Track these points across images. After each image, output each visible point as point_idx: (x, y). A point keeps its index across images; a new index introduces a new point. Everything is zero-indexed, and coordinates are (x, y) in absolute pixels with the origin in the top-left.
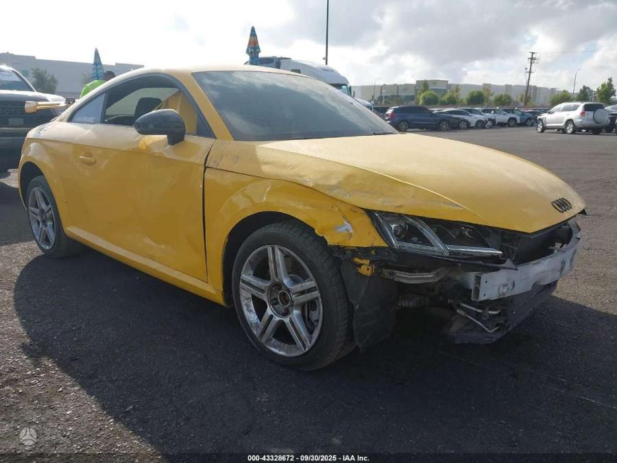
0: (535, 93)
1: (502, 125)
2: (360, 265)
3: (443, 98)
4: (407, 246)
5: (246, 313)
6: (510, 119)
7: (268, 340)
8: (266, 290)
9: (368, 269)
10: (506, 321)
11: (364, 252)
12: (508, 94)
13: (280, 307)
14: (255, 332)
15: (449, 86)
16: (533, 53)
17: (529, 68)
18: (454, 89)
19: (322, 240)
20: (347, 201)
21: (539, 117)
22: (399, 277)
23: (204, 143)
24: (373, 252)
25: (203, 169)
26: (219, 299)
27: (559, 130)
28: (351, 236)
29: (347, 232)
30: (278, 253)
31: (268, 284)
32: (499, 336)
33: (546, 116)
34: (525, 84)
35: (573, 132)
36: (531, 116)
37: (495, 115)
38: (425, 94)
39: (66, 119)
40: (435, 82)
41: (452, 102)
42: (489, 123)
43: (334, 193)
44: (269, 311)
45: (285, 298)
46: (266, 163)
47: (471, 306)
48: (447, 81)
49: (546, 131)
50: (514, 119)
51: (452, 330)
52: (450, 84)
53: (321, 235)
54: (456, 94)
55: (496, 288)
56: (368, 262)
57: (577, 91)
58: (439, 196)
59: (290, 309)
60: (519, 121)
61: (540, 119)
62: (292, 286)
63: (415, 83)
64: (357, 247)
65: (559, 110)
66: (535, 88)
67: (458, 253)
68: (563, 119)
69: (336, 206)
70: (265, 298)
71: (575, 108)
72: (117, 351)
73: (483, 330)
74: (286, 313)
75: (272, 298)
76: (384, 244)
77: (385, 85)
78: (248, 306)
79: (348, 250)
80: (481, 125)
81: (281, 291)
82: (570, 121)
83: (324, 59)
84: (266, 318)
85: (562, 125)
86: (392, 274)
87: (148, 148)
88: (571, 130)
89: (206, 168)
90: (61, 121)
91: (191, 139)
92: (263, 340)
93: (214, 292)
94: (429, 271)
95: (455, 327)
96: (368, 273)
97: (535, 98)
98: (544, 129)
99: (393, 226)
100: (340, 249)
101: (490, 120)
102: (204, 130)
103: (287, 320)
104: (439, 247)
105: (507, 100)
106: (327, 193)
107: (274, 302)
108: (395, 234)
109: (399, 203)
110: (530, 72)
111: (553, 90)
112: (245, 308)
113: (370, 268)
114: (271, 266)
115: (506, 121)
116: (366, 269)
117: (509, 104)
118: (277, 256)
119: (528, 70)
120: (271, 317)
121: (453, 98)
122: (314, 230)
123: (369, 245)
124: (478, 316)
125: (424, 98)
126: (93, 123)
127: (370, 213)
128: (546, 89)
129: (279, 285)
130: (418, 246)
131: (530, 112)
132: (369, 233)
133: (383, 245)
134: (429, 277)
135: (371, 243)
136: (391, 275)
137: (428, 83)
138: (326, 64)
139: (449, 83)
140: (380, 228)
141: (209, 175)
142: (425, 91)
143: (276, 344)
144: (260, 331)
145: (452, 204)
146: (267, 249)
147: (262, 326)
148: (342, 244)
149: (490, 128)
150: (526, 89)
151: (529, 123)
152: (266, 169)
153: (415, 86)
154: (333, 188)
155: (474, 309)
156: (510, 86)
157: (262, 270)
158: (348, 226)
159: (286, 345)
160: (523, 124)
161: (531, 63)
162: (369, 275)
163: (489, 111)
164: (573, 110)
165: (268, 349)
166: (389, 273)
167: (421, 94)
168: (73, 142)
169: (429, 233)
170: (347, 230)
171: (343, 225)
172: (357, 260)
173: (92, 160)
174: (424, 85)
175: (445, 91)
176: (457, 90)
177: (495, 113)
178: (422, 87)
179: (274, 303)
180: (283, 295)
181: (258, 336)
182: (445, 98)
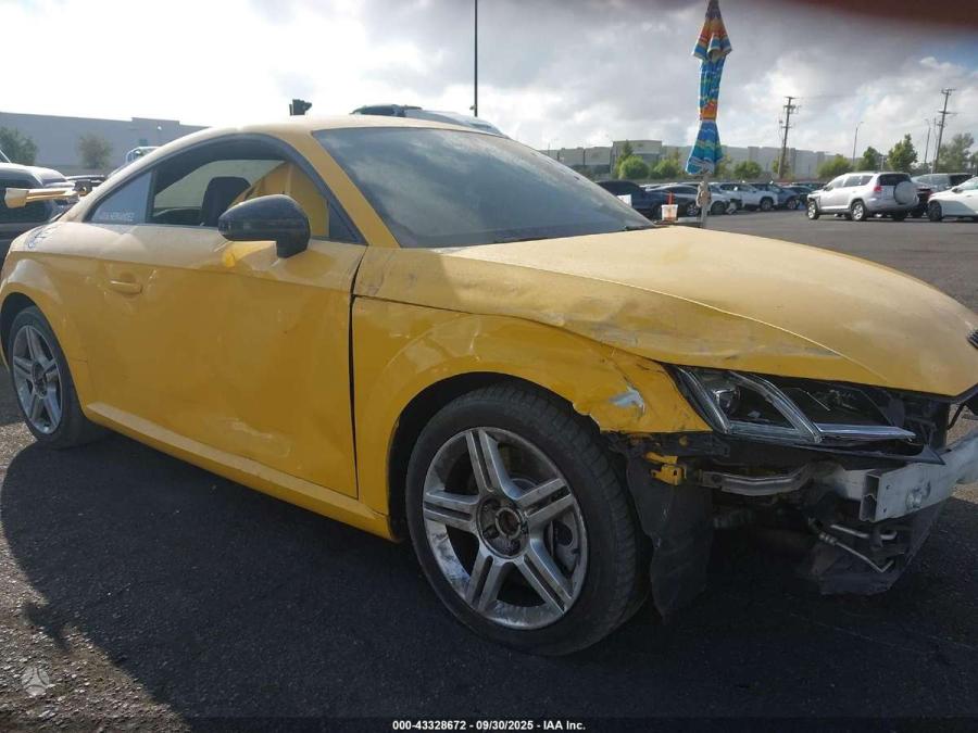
0: (794, 160)
1: (751, 208)
2: (659, 466)
3: (655, 169)
4: (746, 428)
5: (442, 562)
6: (764, 199)
7: (491, 606)
8: (474, 514)
9: (675, 473)
10: (907, 551)
11: (666, 442)
12: (754, 160)
13: (503, 539)
14: (463, 596)
15: (665, 150)
16: (790, 98)
17: (785, 121)
18: (673, 155)
19: (587, 423)
20: (630, 350)
21: (809, 196)
22: (731, 484)
23: (346, 253)
24: (683, 442)
25: (347, 299)
26: (382, 528)
27: (840, 215)
28: (641, 413)
29: (634, 407)
30: (485, 439)
31: (475, 501)
32: (895, 577)
33: (820, 194)
34: (779, 145)
35: (863, 219)
36: (795, 194)
37: (742, 193)
38: (627, 161)
39: (81, 216)
40: (641, 144)
41: (670, 174)
42: (733, 206)
43: (606, 337)
44: (484, 551)
45: (508, 523)
46: (468, 287)
47: (848, 527)
48: (660, 142)
49: (821, 217)
50: (770, 199)
51: (813, 570)
52: (666, 147)
53: (585, 413)
54: (675, 161)
55: (903, 498)
56: (674, 459)
57: (860, 154)
58: (796, 337)
59: (521, 540)
60: (776, 203)
61: (812, 199)
62: (518, 495)
63: (611, 145)
64: (652, 434)
65: (839, 185)
66: (794, 150)
67: (837, 438)
68: (847, 199)
69: (611, 359)
70: (472, 527)
71: (865, 181)
72: (199, 638)
73: (869, 568)
74: (516, 549)
75: (486, 526)
76: (705, 427)
77: (563, 149)
78: (443, 549)
79: (637, 438)
80: (719, 209)
81: (501, 510)
82: (857, 201)
83: (472, 108)
84: (479, 565)
85: (847, 207)
86: (717, 479)
87: (240, 263)
88: (861, 214)
89: (353, 297)
90: (70, 220)
91: (321, 248)
92: (481, 607)
93: (371, 516)
94: (784, 471)
95: (819, 567)
96: (676, 480)
97: (794, 166)
98: (818, 213)
99: (718, 393)
100: (622, 438)
101: (733, 200)
102: (344, 230)
103: (519, 561)
104: (803, 428)
105: (754, 171)
106: (593, 336)
107: (490, 532)
108: (722, 407)
109: (731, 352)
110: (787, 128)
111: (821, 155)
112: (438, 555)
113: (678, 470)
114: (477, 466)
115: (758, 203)
116: (670, 471)
117: (756, 176)
118: (484, 446)
119: (784, 125)
120: (489, 561)
121: (672, 168)
122: (570, 404)
123: (677, 429)
124: (857, 544)
125: (626, 169)
126: (134, 223)
127: (672, 370)
128: (812, 152)
129: (494, 501)
130: (767, 428)
131: (791, 189)
132: (676, 407)
133: (703, 429)
134: (785, 483)
135: (680, 426)
136: (716, 481)
137: (631, 144)
138: (476, 115)
139: (663, 144)
140: (693, 395)
141: (360, 309)
142: (627, 157)
143: (505, 609)
144: (472, 591)
145: (818, 349)
146: (464, 438)
147: (474, 581)
148: (626, 429)
149: (734, 213)
150: (781, 152)
151: (792, 205)
152: (467, 296)
153: (611, 150)
154: (601, 327)
155: (852, 532)
156: (757, 148)
157: (460, 479)
158: (635, 396)
159: (525, 608)
160: (783, 207)
161: (788, 113)
162: (676, 484)
163: (730, 187)
164: (863, 184)
165: (491, 621)
166: (713, 478)
167: (620, 163)
168: (98, 257)
169: (783, 403)
170: (634, 402)
171: (626, 394)
172: (653, 456)
173: (136, 287)
174: (626, 148)
175: (657, 158)
176: (677, 156)
177: (739, 189)
178: (622, 152)
179: (491, 536)
180: (506, 517)
181: (469, 601)
182: (659, 168)
